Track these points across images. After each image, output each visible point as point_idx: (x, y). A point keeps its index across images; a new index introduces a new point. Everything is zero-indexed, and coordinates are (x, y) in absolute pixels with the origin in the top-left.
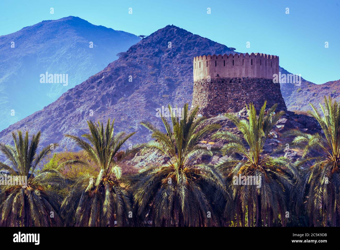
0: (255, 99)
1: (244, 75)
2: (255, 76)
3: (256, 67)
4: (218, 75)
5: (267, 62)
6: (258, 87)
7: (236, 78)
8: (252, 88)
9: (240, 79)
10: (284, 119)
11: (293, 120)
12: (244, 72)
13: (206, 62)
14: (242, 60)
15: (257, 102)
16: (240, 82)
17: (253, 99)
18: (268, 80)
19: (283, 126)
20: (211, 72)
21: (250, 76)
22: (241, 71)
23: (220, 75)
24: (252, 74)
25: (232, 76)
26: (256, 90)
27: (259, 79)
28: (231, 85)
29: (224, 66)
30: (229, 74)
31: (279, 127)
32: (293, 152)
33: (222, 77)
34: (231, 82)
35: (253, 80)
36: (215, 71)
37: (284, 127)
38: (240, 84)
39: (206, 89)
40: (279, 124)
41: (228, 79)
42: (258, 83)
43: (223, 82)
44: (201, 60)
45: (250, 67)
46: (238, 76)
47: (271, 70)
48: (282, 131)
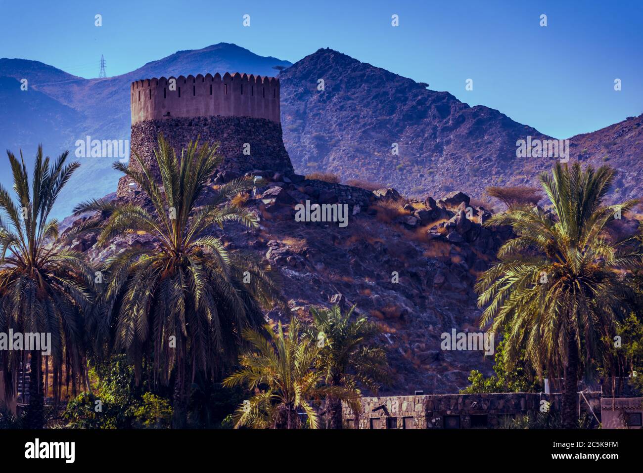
0: (230, 153)
1: (212, 112)
2: (232, 114)
3: (232, 97)
4: (169, 113)
5: (255, 89)
6: (237, 132)
7: (199, 118)
8: (225, 135)
9: (206, 120)
10: (277, 188)
11: (295, 189)
12: (212, 107)
13: (148, 91)
14: (208, 86)
15: (235, 160)
16: (205, 125)
17: (227, 153)
18: (258, 120)
19: (274, 200)
20: (157, 107)
21: (223, 113)
22: (207, 105)
23: (172, 114)
24: (227, 111)
25: (192, 115)
26: (233, 138)
27: (238, 119)
28: (191, 129)
29: (179, 96)
30: (188, 111)
31: (266, 201)
32: (284, 245)
33: (175, 117)
34: (190, 125)
35: (228, 120)
36: (164, 107)
37: (276, 202)
38: (205, 129)
39: (149, 138)
40: (267, 197)
41: (186, 119)
42: (238, 125)
43: (177, 125)
44: (140, 88)
45: (223, 98)
46: (202, 114)
47: (263, 104)
48: (271, 209)
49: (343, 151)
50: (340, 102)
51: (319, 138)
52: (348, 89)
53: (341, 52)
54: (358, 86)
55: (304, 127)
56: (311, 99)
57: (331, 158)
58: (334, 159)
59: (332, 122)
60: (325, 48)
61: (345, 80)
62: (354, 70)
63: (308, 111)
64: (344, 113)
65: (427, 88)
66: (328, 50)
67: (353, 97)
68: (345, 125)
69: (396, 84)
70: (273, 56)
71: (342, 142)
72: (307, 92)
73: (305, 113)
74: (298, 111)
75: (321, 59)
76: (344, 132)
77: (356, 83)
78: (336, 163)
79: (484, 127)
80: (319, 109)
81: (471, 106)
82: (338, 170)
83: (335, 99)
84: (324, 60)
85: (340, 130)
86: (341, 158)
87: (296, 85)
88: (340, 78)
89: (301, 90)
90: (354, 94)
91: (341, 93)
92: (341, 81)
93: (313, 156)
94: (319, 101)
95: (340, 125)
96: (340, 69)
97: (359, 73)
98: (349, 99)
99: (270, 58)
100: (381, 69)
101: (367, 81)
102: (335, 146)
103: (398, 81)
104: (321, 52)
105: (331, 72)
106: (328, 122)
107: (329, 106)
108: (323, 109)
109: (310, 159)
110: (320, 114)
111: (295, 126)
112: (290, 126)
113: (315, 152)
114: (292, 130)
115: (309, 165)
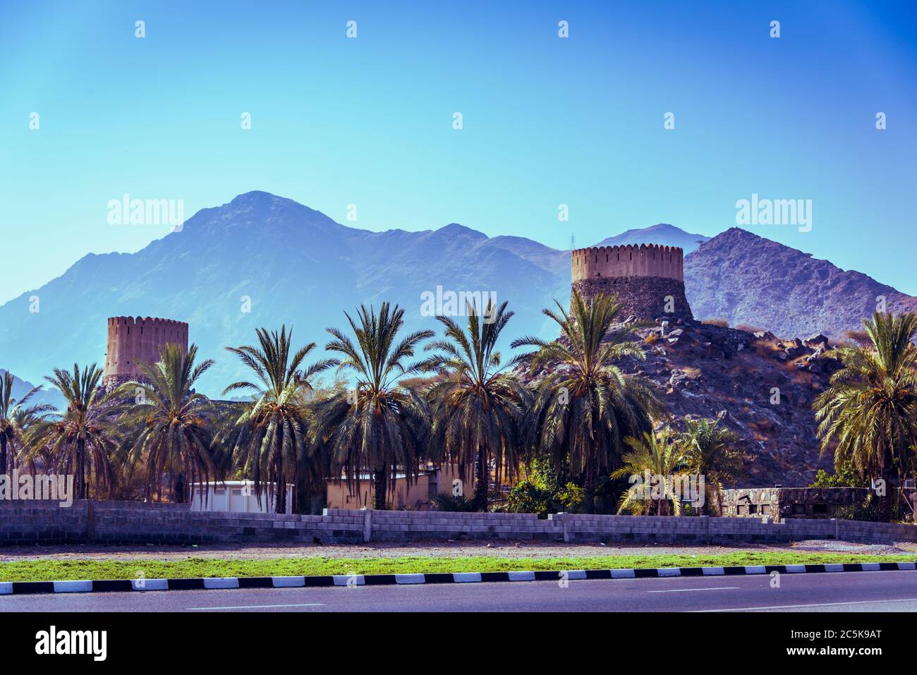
1: (631, 273)
2: (646, 274)
3: (647, 262)
4: (599, 274)
5: (664, 256)
6: (650, 288)
7: (622, 278)
8: (641, 290)
9: (627, 279)
10: (679, 330)
11: (693, 331)
12: (631, 269)
13: (584, 258)
14: (629, 254)
15: (649, 309)
16: (626, 283)
18: (666, 279)
19: (677, 339)
20: (590, 269)
21: (640, 274)
22: (628, 268)
23: (602, 274)
24: (642, 272)
25: (616, 276)
26: (647, 293)
27: (651, 278)
28: (615, 286)
29: (607, 261)
30: (613, 273)
31: (671, 340)
32: (684, 373)
33: (604, 277)
34: (615, 282)
35: (644, 279)
36: (595, 269)
37: (678, 341)
38: (626, 286)
39: (584, 293)
40: (672, 337)
41: (612, 278)
42: (651, 283)
43: (605, 283)
44: (578, 255)
45: (639, 262)
46: (624, 274)
47: (670, 267)
48: (674, 346)
49: (748, 304)
50: (746, 267)
51: (729, 294)
52: (751, 257)
53: (747, 230)
54: (759, 255)
55: (718, 286)
56: (724, 265)
57: (738, 309)
58: (741, 310)
59: (739, 283)
60: (735, 227)
61: (750, 251)
62: (757, 243)
63: (721, 274)
64: (748, 276)
65: (811, 257)
66: (738, 229)
67: (755, 263)
68: (749, 284)
69: (788, 254)
70: (699, 234)
71: (746, 298)
72: (721, 260)
73: (719, 275)
74: (714, 274)
75: (731, 235)
76: (748, 290)
77: (757, 254)
78: (742, 313)
79: (855, 286)
80: (730, 273)
81: (845, 271)
82: (743, 318)
83: (741, 265)
84: (734, 236)
85: (745, 288)
86: (746, 309)
87: (712, 255)
88: (746, 249)
89: (716, 258)
90: (756, 261)
91: (747, 260)
92: (746, 251)
93: (724, 308)
94: (730, 267)
95: (746, 284)
96: (746, 243)
97: (759, 246)
98: (752, 265)
99: (697, 235)
100: (776, 243)
101: (766, 252)
102: (741, 300)
103: (789, 252)
104: (732, 230)
105: (738, 245)
106: (736, 282)
107: (737, 270)
108: (732, 273)
109: (722, 310)
110: (730, 276)
111: (711, 285)
112: (708, 286)
113: (726, 304)
114: (710, 288)
115: (721, 314)
